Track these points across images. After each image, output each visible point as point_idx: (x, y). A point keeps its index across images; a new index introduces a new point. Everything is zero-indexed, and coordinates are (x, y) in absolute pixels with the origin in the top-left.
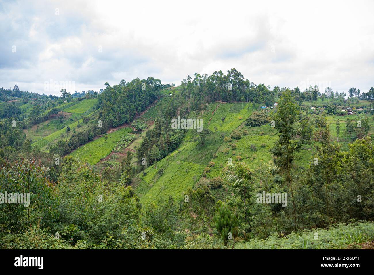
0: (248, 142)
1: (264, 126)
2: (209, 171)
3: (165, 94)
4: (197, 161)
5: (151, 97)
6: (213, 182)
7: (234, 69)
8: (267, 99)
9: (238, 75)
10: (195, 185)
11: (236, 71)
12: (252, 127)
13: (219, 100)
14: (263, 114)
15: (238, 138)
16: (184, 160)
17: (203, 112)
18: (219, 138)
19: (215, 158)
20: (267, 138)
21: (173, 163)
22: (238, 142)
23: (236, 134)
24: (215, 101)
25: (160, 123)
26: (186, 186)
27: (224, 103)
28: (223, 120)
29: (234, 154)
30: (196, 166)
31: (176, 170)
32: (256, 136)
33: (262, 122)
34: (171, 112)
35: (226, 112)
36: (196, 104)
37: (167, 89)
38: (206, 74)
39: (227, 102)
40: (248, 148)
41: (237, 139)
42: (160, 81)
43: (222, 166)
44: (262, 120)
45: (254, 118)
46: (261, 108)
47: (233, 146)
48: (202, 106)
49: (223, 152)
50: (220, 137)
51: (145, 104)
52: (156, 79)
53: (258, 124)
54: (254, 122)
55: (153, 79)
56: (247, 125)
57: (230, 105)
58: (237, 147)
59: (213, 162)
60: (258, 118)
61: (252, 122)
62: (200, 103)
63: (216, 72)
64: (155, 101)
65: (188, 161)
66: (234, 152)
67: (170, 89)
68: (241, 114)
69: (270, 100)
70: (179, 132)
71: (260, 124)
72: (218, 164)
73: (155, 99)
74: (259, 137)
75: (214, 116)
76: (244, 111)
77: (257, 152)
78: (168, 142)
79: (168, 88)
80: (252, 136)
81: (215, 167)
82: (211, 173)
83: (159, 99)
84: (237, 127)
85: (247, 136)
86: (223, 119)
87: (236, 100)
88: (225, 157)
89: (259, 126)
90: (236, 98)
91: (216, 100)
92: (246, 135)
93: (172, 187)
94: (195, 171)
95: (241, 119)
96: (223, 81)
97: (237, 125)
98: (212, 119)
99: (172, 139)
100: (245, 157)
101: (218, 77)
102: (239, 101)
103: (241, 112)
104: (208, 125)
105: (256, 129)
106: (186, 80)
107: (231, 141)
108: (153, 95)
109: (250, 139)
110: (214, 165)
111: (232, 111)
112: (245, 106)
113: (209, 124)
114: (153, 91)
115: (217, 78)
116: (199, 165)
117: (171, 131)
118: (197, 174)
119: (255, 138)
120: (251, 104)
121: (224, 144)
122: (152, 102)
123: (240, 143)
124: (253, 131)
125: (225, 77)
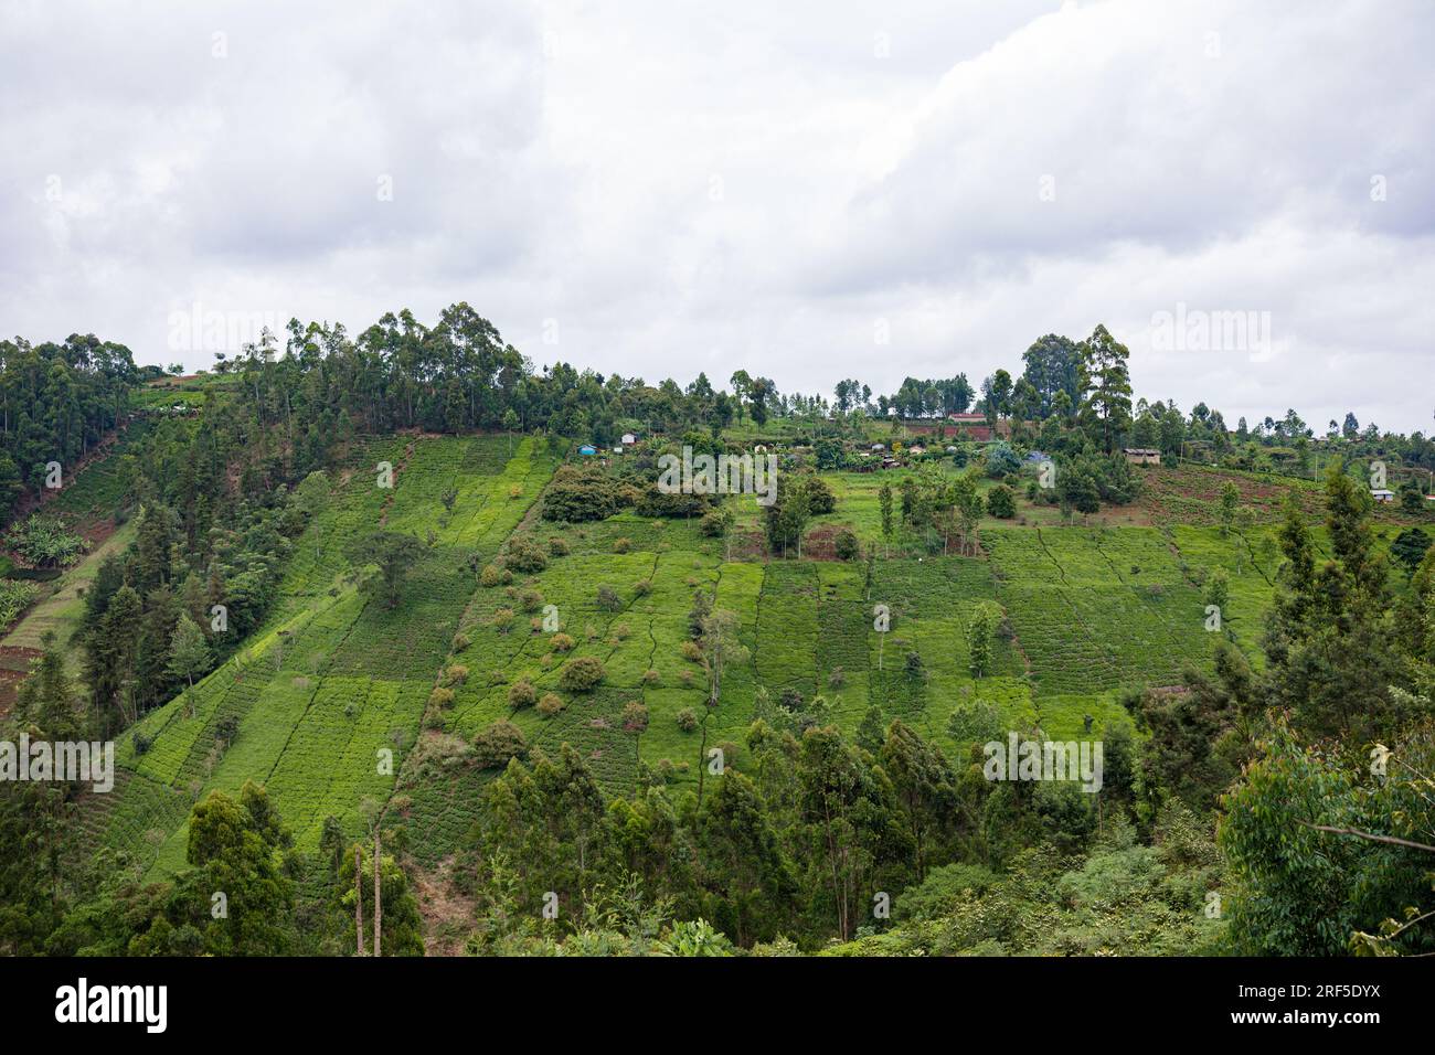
0: (579, 582)
1: (615, 517)
2: (448, 704)
3: (150, 407)
4: (386, 669)
5: (90, 418)
6: (491, 743)
7: (464, 306)
8: (599, 418)
9: (477, 328)
10: (405, 764)
11: (471, 312)
12: (573, 525)
13: (412, 426)
14: (598, 474)
15: (535, 567)
16: (324, 670)
17: (347, 476)
18: (453, 571)
19: (459, 651)
20: (647, 562)
21: (273, 687)
22: (536, 582)
23: (525, 553)
24: (392, 430)
25: (161, 528)
26: (363, 772)
27: (433, 436)
28: (449, 502)
29: (535, 631)
30: (388, 689)
31: (295, 715)
32: (603, 556)
33: (607, 504)
34: (208, 479)
35: (447, 474)
36: (314, 444)
37: (155, 387)
38: (338, 326)
39: (443, 432)
40: (585, 604)
41: (530, 572)
42: (124, 352)
43: (498, 679)
44: (606, 496)
45: (573, 488)
46: (579, 451)
47: (528, 600)
48: (342, 451)
49: (487, 624)
50: (461, 570)
51: (63, 450)
52: (108, 344)
53: (594, 513)
54: (577, 505)
55: (92, 342)
56: (551, 517)
57: (464, 446)
59: (458, 667)
60: (591, 490)
61: (572, 504)
62: (332, 441)
63: (389, 318)
64: (105, 436)
65: (344, 672)
66: (537, 621)
67: (168, 385)
68: (514, 478)
69: (608, 422)
70: (258, 561)
71: (603, 510)
72: (479, 674)
73: (105, 429)
74: (614, 561)
75: (400, 489)
76: (518, 466)
77: (626, 615)
79: (158, 383)
80: (589, 559)
81: (473, 687)
82: (460, 709)
83: (124, 428)
84: (509, 526)
85: (567, 557)
86: (450, 499)
87: (477, 424)
88: (501, 645)
89: (600, 519)
90: (479, 417)
91: (397, 425)
92: (561, 555)
93: (298, 787)
94: (386, 708)
95: (517, 498)
96: (419, 349)
97: (513, 521)
98: (391, 500)
99: (237, 591)
100: (583, 636)
101: (395, 335)
102: (497, 426)
103: (508, 470)
104: (378, 525)
105: (591, 530)
106: (253, 347)
107: (506, 584)
108: (99, 409)
109: (582, 569)
110: (464, 680)
111: (471, 465)
112: (517, 445)
113: (382, 520)
114: (97, 394)
115: (395, 341)
116: (396, 685)
117: (217, 557)
118: (396, 720)
119: (598, 566)
120: (543, 441)
121: (482, 595)
122: (92, 442)
123: (549, 586)
124: (582, 537)
125: (428, 337)
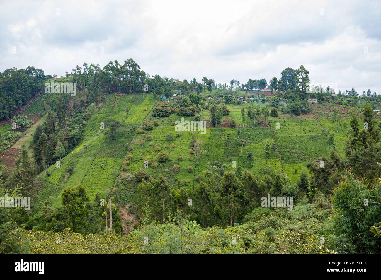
0: (162, 133)
1: (171, 116)
2: (128, 165)
4: (111, 155)
5: (33, 89)
6: (139, 175)
7: (131, 60)
8: (167, 90)
9: (134, 65)
10: (116, 180)
11: (133, 61)
12: (160, 118)
13: (118, 92)
14: (167, 104)
15: (150, 129)
16: (95, 155)
17: (101, 105)
18: (129, 130)
19: (130, 151)
21: (82, 160)
22: (150, 133)
23: (148, 125)
24: (112, 93)
25: (52, 118)
26: (106, 182)
27: (123, 94)
28: (127, 112)
29: (150, 146)
30: (112, 161)
31: (88, 167)
32: (168, 126)
33: (169, 113)
34: (64, 105)
35: (127, 104)
36: (92, 96)
38: (98, 65)
39: (126, 93)
40: (163, 139)
41: (149, 130)
42: (42, 71)
43: (140, 158)
44: (169, 110)
45: (160, 108)
46: (162, 98)
47: (148, 138)
48: (99, 98)
49: (138, 144)
50: (131, 130)
51: (26, 97)
52: (37, 69)
53: (166, 115)
54: (161, 113)
55: (33, 69)
56: (154, 116)
57: (131, 97)
58: (152, 139)
59: (130, 155)
60: (165, 109)
61: (160, 112)
62: (96, 95)
63: (111, 63)
64: (37, 94)
65: (100, 156)
66: (151, 143)
68: (144, 106)
69: (169, 91)
70: (78, 127)
71: (168, 114)
72: (136, 157)
73: (37, 92)
74: (171, 127)
75: (115, 108)
76: (146, 102)
77: (174, 142)
78: (68, 138)
80: (164, 127)
81: (134, 160)
82: (131, 166)
83: (42, 91)
84: (143, 118)
85: (159, 126)
86: (128, 111)
87: (135, 91)
88: (141, 149)
89: (167, 116)
90: (135, 89)
91: (113, 91)
92: (157, 126)
93: (89, 186)
94: (111, 165)
95: (145, 111)
96: (119, 71)
97: (144, 117)
98: (112, 111)
99: (72, 135)
100: (163, 147)
101: (113, 67)
102: (140, 92)
103: (143, 103)
104: (109, 118)
105: (165, 119)
106: (75, 70)
107: (143, 133)
108: (35, 86)
109: (163, 130)
110: (132, 158)
111: (133, 102)
112: (145, 97)
113: (110, 116)
114: (35, 82)
115: (113, 69)
116: (114, 160)
117: (67, 126)
118: (114, 168)
119: (167, 129)
120: (152, 96)
121: (136, 136)
122: (34, 95)
123: (154, 134)
124: (163, 121)
125: (121, 68)
